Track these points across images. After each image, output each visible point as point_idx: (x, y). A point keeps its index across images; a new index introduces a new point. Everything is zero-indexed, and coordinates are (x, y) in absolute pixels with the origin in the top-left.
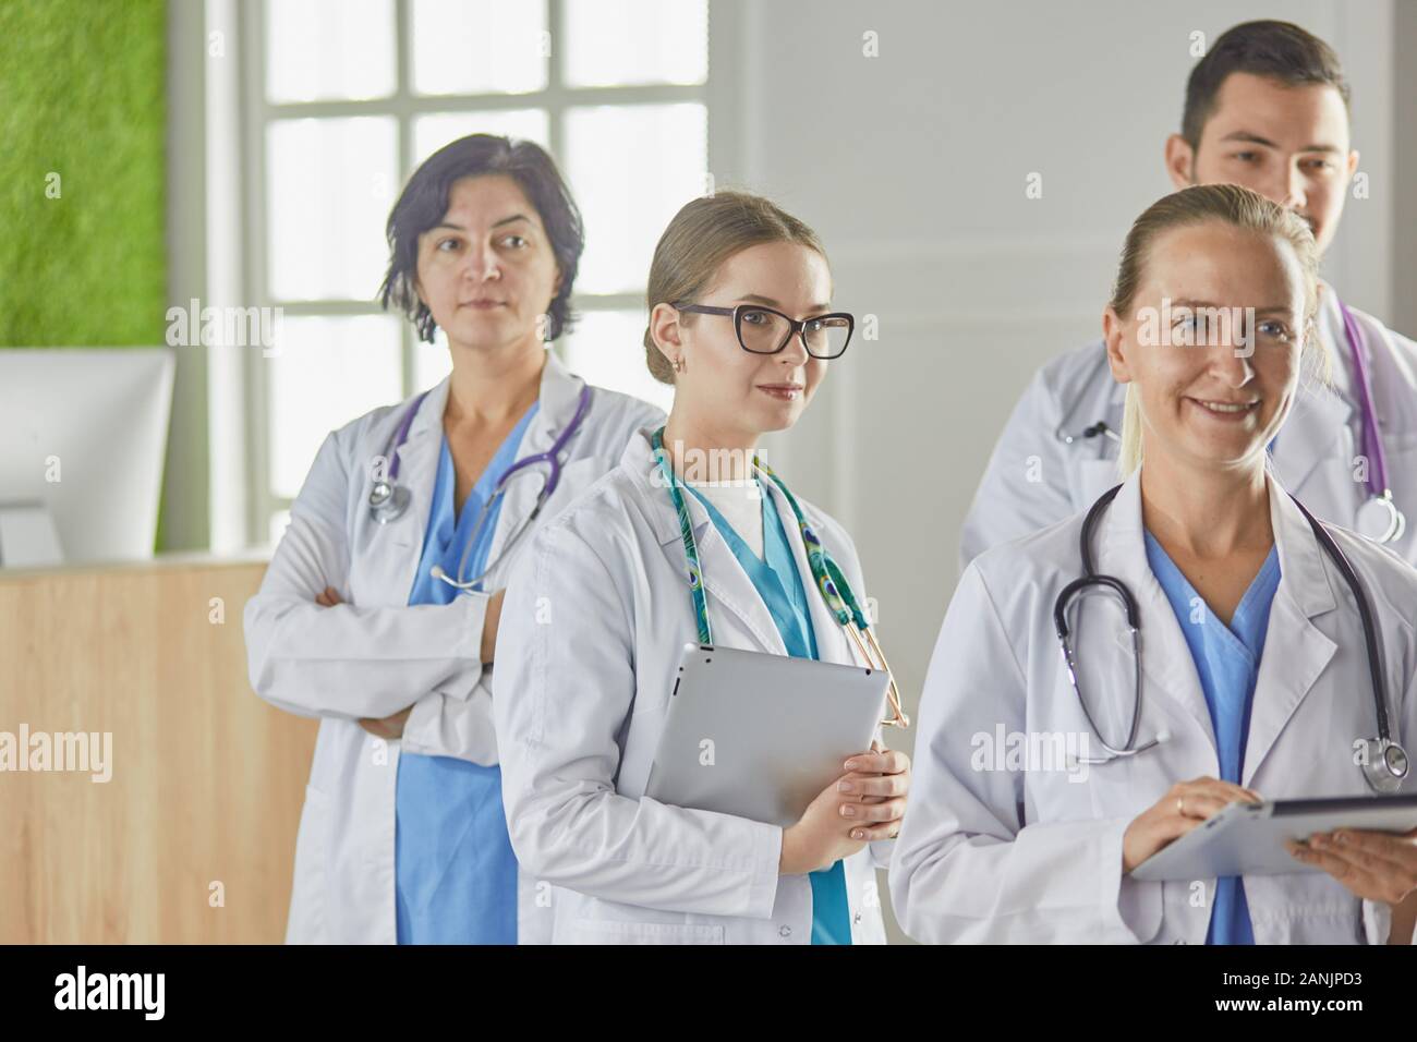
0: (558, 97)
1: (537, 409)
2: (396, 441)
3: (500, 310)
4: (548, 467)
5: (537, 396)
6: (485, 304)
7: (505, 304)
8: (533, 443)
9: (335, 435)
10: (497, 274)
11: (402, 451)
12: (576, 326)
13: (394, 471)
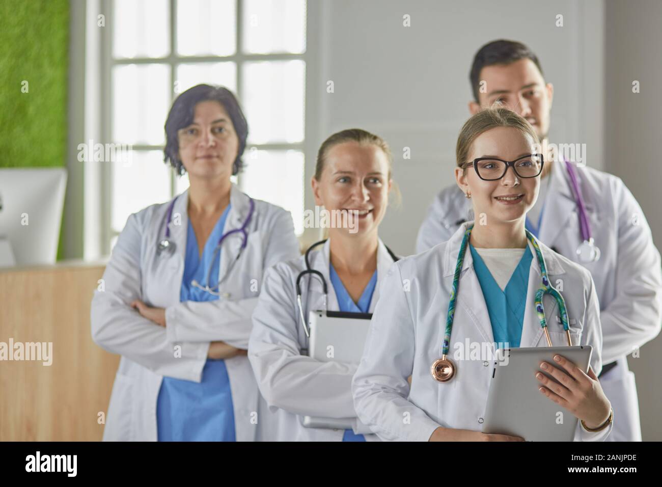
0: (240, 58)
1: (230, 207)
2: (166, 220)
3: (215, 160)
4: (241, 235)
5: (229, 202)
6: (209, 157)
7: (218, 157)
8: (231, 223)
9: (135, 215)
10: (213, 144)
11: (170, 226)
12: (244, 169)
13: (168, 234)
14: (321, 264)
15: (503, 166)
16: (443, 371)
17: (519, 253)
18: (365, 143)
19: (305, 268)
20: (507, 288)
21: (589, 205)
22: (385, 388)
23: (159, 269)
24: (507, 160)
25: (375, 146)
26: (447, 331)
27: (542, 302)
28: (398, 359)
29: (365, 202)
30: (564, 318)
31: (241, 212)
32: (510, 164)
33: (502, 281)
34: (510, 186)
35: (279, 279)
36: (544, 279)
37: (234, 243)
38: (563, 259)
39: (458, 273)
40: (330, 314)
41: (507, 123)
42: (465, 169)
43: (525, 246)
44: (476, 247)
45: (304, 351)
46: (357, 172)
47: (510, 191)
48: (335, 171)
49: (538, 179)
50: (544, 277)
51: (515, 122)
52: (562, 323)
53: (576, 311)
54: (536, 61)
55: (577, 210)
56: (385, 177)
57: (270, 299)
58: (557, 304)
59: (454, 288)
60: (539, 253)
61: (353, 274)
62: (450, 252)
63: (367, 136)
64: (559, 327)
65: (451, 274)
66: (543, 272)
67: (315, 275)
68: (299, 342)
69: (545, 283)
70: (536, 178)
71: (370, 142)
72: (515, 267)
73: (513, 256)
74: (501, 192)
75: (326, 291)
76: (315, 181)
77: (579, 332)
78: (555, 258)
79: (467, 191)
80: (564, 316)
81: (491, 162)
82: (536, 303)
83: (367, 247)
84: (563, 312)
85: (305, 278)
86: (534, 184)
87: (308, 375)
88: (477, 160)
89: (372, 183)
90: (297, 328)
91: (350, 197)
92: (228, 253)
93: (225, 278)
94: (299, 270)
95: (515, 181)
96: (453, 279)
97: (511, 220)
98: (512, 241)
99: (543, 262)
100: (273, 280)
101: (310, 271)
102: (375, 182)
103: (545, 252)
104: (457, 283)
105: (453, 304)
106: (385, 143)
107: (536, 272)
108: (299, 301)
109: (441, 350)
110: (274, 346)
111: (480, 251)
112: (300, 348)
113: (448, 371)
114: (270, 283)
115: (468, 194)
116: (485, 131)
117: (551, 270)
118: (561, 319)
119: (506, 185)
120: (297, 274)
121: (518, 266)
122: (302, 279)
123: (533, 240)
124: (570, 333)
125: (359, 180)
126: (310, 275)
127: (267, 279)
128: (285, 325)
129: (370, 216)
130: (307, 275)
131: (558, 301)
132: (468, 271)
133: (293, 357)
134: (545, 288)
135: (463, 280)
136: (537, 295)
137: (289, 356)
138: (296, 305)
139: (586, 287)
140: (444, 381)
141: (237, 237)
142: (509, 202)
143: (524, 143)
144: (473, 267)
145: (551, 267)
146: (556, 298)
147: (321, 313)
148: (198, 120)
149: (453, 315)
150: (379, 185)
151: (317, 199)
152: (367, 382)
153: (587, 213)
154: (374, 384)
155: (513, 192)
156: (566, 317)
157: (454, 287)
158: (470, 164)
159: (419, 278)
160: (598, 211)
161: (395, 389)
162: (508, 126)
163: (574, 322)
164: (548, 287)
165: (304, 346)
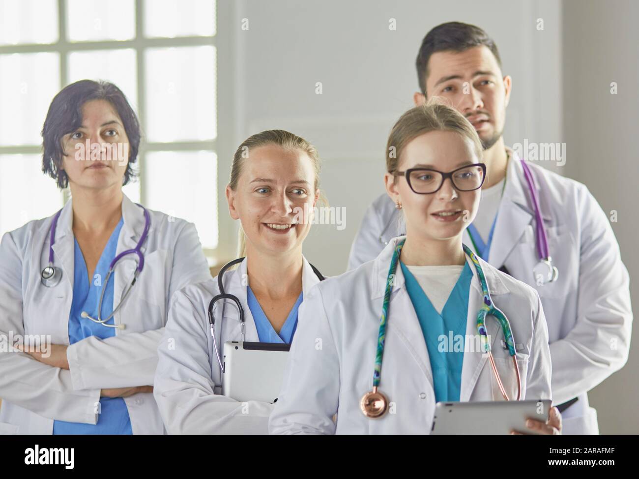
1: (123, 224)
3: (107, 169)
4: (136, 256)
7: (109, 166)
8: (124, 244)
9: (10, 234)
13: (52, 259)
14: (238, 286)
15: (439, 177)
16: (374, 406)
17: (457, 270)
18: (288, 146)
19: (219, 293)
20: (444, 311)
21: (549, 218)
22: (306, 428)
23: (44, 300)
24: (445, 171)
25: (299, 150)
26: (377, 360)
27: (484, 324)
28: (321, 395)
29: (287, 215)
30: (510, 343)
31: (134, 229)
32: (446, 176)
33: (439, 303)
34: (447, 201)
35: (188, 305)
36: (486, 298)
37: (128, 265)
38: (506, 277)
39: (389, 294)
40: (248, 346)
41: (445, 127)
42: (395, 177)
43: (463, 262)
44: (407, 265)
45: (218, 389)
46: (278, 180)
47: (447, 206)
48: (252, 178)
49: (479, 193)
50: (486, 296)
51: (454, 124)
52: (507, 347)
53: (522, 335)
54: (494, 49)
55: (534, 223)
56: (310, 187)
57: (178, 329)
58: (501, 326)
59: (385, 312)
60: (479, 269)
61: (274, 298)
62: (378, 271)
63: (291, 139)
64: (505, 352)
65: (380, 296)
66: (485, 291)
67: (229, 300)
68: (212, 378)
69: (488, 302)
70: (476, 191)
71: (294, 145)
72: (453, 285)
73: (450, 274)
74: (438, 206)
75: (243, 318)
76: (230, 190)
77: (526, 358)
78: (497, 276)
79: (398, 200)
80: (510, 339)
81: (425, 172)
82: (478, 325)
83: (290, 267)
84: (509, 335)
85: (219, 303)
86: (473, 198)
87: (224, 418)
88: (409, 171)
89: (296, 193)
90: (210, 362)
91: (270, 209)
92: (122, 276)
93: (121, 306)
94: (212, 294)
95: (452, 195)
96: (382, 301)
97: (447, 237)
98: (447, 257)
99: (484, 280)
100: (181, 305)
101: (224, 295)
102: (299, 193)
103: (486, 269)
104: (387, 305)
105: (384, 329)
106: (311, 147)
107: (477, 291)
108: (212, 331)
109: (371, 382)
110: (184, 385)
111: (413, 269)
112: (213, 385)
113: (380, 405)
114: (178, 309)
115: (398, 204)
116: (419, 135)
117: (494, 290)
118: (506, 344)
119: (443, 199)
120: (210, 298)
121: (457, 285)
122: (215, 305)
123: (472, 255)
124: (517, 359)
125: (280, 189)
126: (225, 301)
127: (174, 304)
128: (197, 359)
129: (292, 231)
130: (221, 300)
131: (502, 323)
132: (400, 291)
133: (207, 397)
134: (487, 309)
135: (394, 302)
136: (479, 316)
137: (201, 396)
138: (208, 336)
139: (534, 308)
140: (375, 417)
141: (132, 259)
142: (445, 218)
143: (463, 149)
144: (405, 287)
145: (494, 286)
146: (500, 319)
147: (236, 345)
148: (87, 123)
149: (384, 342)
150: (304, 196)
151: (233, 211)
152: (285, 421)
153: (545, 226)
154: (293, 424)
155: (450, 207)
156: (512, 340)
157: (384, 310)
158: (402, 174)
159: (343, 301)
160: (558, 225)
161: (317, 429)
162: (445, 130)
163: (521, 347)
164: (491, 307)
165: (218, 383)
